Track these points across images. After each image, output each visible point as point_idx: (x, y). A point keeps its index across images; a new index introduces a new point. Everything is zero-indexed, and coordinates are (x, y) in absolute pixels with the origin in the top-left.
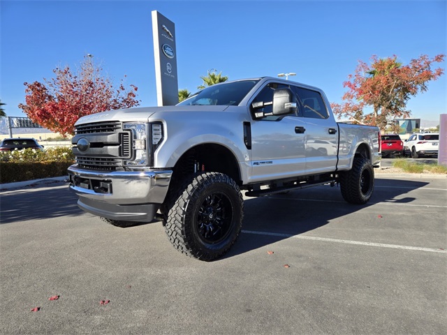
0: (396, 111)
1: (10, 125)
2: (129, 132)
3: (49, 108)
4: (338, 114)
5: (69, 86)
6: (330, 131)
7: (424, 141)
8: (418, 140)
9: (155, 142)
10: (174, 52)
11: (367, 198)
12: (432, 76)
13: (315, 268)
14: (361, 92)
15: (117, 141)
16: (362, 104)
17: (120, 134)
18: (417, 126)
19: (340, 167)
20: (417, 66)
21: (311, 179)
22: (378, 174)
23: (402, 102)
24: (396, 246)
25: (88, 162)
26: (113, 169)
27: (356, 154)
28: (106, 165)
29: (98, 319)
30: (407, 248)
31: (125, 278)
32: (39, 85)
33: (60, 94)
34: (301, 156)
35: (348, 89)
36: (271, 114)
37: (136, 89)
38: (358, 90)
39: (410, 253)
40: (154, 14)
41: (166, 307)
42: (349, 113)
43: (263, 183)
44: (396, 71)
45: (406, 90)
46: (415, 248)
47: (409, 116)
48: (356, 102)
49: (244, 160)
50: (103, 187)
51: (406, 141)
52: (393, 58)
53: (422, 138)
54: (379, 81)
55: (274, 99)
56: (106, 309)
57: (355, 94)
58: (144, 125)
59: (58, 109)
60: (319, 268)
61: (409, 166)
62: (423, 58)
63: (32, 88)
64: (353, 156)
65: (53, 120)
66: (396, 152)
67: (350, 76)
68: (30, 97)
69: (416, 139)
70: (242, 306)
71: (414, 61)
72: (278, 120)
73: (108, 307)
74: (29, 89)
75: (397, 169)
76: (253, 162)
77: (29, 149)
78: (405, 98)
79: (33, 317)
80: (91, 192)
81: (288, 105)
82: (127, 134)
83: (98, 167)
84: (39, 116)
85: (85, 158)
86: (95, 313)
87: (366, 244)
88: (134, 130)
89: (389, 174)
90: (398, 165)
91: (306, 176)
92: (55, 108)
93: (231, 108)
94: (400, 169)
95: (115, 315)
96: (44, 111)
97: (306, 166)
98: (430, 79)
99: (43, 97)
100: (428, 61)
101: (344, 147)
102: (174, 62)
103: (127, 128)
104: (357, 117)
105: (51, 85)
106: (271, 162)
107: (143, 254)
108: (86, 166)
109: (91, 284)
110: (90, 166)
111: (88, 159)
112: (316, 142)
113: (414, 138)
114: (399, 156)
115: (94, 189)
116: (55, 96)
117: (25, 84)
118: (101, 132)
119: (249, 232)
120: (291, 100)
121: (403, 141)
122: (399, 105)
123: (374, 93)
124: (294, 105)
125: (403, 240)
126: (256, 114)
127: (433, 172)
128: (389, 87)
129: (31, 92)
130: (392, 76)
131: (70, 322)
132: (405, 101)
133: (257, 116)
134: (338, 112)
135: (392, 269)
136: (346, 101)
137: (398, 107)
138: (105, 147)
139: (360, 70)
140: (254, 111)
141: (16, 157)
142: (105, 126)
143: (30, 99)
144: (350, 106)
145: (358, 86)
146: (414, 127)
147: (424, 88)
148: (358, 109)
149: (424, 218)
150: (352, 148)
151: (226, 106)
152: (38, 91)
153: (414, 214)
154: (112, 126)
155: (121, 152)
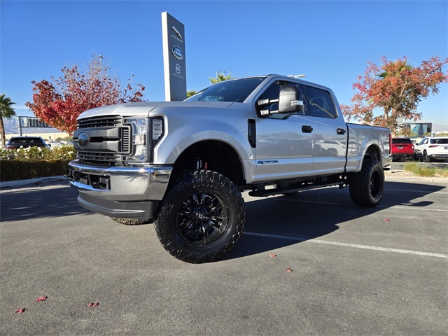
0: (407, 113)
1: (20, 125)
2: (129, 127)
3: (55, 107)
4: (348, 116)
5: (76, 85)
6: (339, 131)
7: (436, 144)
8: (429, 144)
9: (155, 137)
10: (183, 53)
11: (377, 201)
12: (444, 78)
13: (319, 272)
14: (371, 94)
15: (116, 135)
16: (372, 106)
17: (120, 128)
18: (429, 130)
19: (349, 168)
20: (429, 68)
21: (319, 180)
22: (389, 177)
23: (413, 104)
24: (406, 252)
25: (88, 157)
26: (113, 164)
27: (365, 156)
28: (105, 160)
29: (84, 322)
30: (417, 253)
31: (118, 279)
32: (46, 83)
33: (68, 92)
34: (309, 156)
35: (357, 91)
36: (277, 111)
37: (143, 89)
38: (368, 91)
39: (421, 259)
40: (164, 16)
41: (158, 312)
42: (359, 114)
43: (268, 183)
44: (407, 73)
45: (417, 91)
46: (426, 254)
47: (420, 119)
48: (365, 104)
49: (248, 159)
50: (101, 183)
51: (417, 144)
52: (404, 60)
53: (434, 141)
54: (389, 83)
55: (280, 97)
56: (94, 312)
57: (365, 96)
58: (144, 120)
59: (64, 107)
60: (324, 273)
61: (420, 169)
62: (434, 60)
63: (40, 86)
64: (363, 157)
65: (60, 119)
66: (407, 156)
67: (360, 77)
68: (37, 95)
69: (427, 142)
70: (239, 312)
71: (425, 63)
72: (285, 118)
73: (96, 311)
74: (37, 87)
75: (408, 173)
76: (257, 161)
77: (35, 147)
78: (416, 101)
79: (17, 319)
80: (90, 187)
81: (295, 103)
82: (127, 129)
83: (98, 162)
84: (45, 114)
85: (85, 153)
86: (82, 316)
87: (374, 248)
88: (134, 124)
89: (399, 177)
90: (409, 168)
91: (313, 177)
92: (61, 107)
93: (236, 105)
94: (411, 173)
95: (103, 318)
96: (51, 109)
97: (313, 166)
98: (441, 81)
99: (50, 96)
100: (439, 62)
101: (352, 148)
102: (183, 63)
103: (127, 123)
104: (366, 119)
105: (59, 84)
106: (277, 161)
107: (139, 254)
108: (87, 161)
109: (82, 285)
110: (90, 161)
111: (88, 154)
112: (327, 142)
113: (425, 142)
114: (410, 160)
115: (92, 185)
116: (63, 95)
117: (33, 82)
118: (101, 127)
119: (252, 234)
120: (298, 98)
121: (415, 145)
122: (410, 107)
123: (384, 95)
124: (301, 103)
125: (413, 245)
126: (261, 112)
127: (445, 176)
128: (400, 88)
129: (39, 90)
130: (403, 78)
131: (54, 325)
132: (416, 104)
133: (262, 114)
134: (347, 113)
135: (401, 275)
136: (356, 102)
137: (409, 109)
138: (104, 142)
139: (370, 71)
140: (259, 108)
141: (21, 155)
142: (105, 120)
143: (37, 97)
144: (360, 107)
145: (368, 88)
146: (425, 131)
147: (435, 90)
148: (368, 111)
149: (436, 222)
150: (362, 150)
151: (230, 103)
152: (46, 89)
153: (425, 218)
154: (113, 120)
155: (121, 147)
